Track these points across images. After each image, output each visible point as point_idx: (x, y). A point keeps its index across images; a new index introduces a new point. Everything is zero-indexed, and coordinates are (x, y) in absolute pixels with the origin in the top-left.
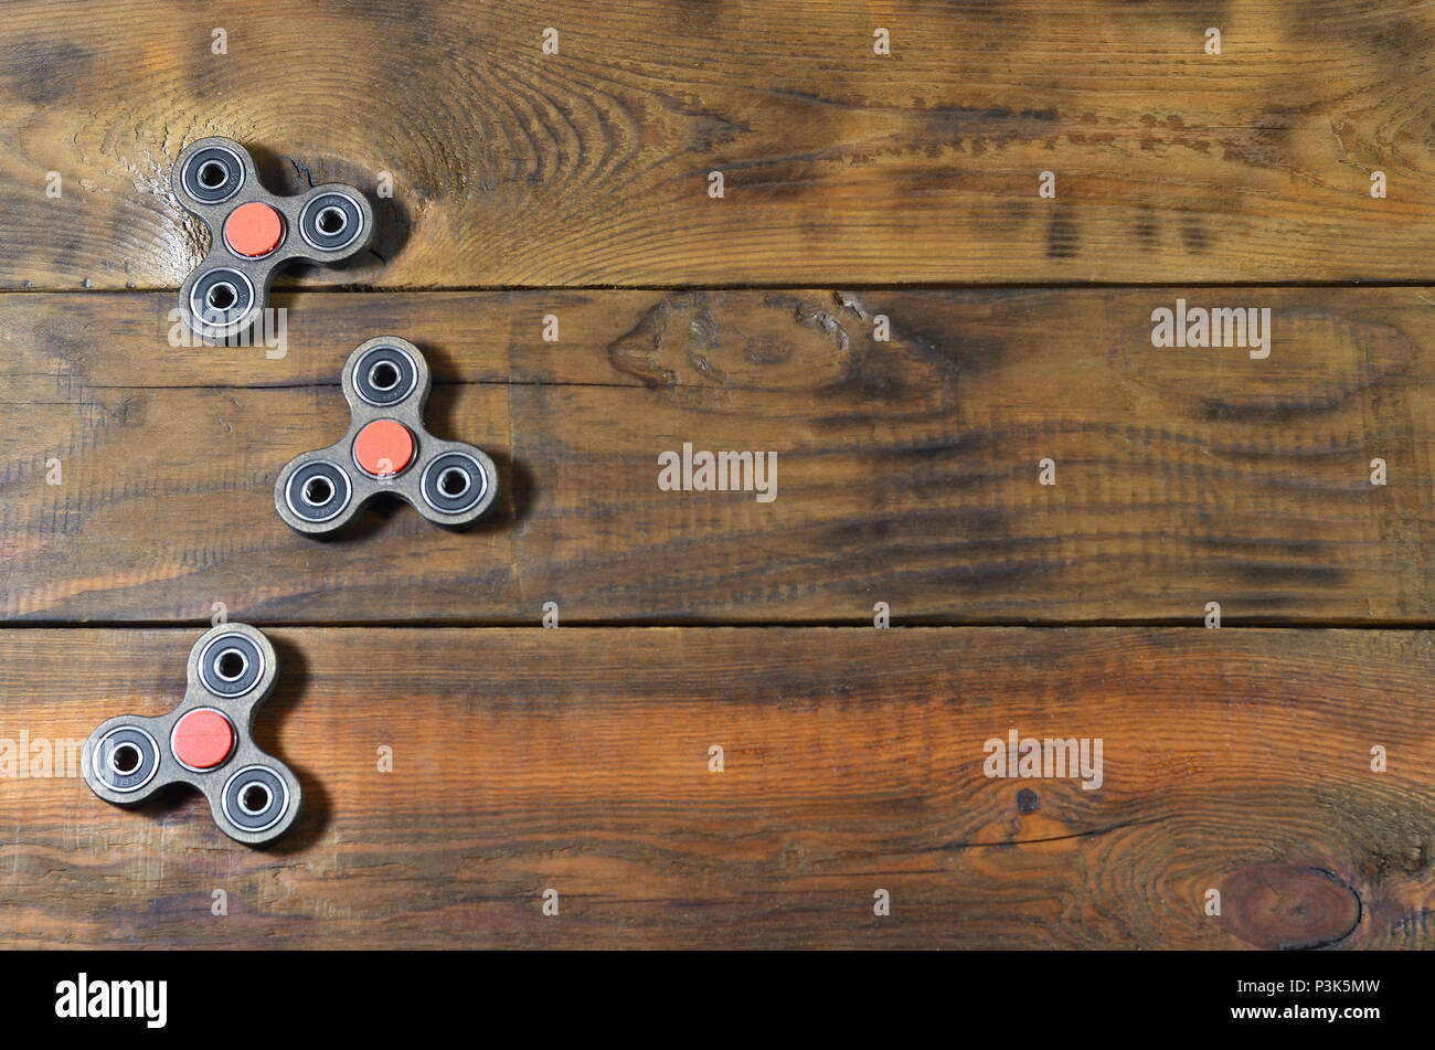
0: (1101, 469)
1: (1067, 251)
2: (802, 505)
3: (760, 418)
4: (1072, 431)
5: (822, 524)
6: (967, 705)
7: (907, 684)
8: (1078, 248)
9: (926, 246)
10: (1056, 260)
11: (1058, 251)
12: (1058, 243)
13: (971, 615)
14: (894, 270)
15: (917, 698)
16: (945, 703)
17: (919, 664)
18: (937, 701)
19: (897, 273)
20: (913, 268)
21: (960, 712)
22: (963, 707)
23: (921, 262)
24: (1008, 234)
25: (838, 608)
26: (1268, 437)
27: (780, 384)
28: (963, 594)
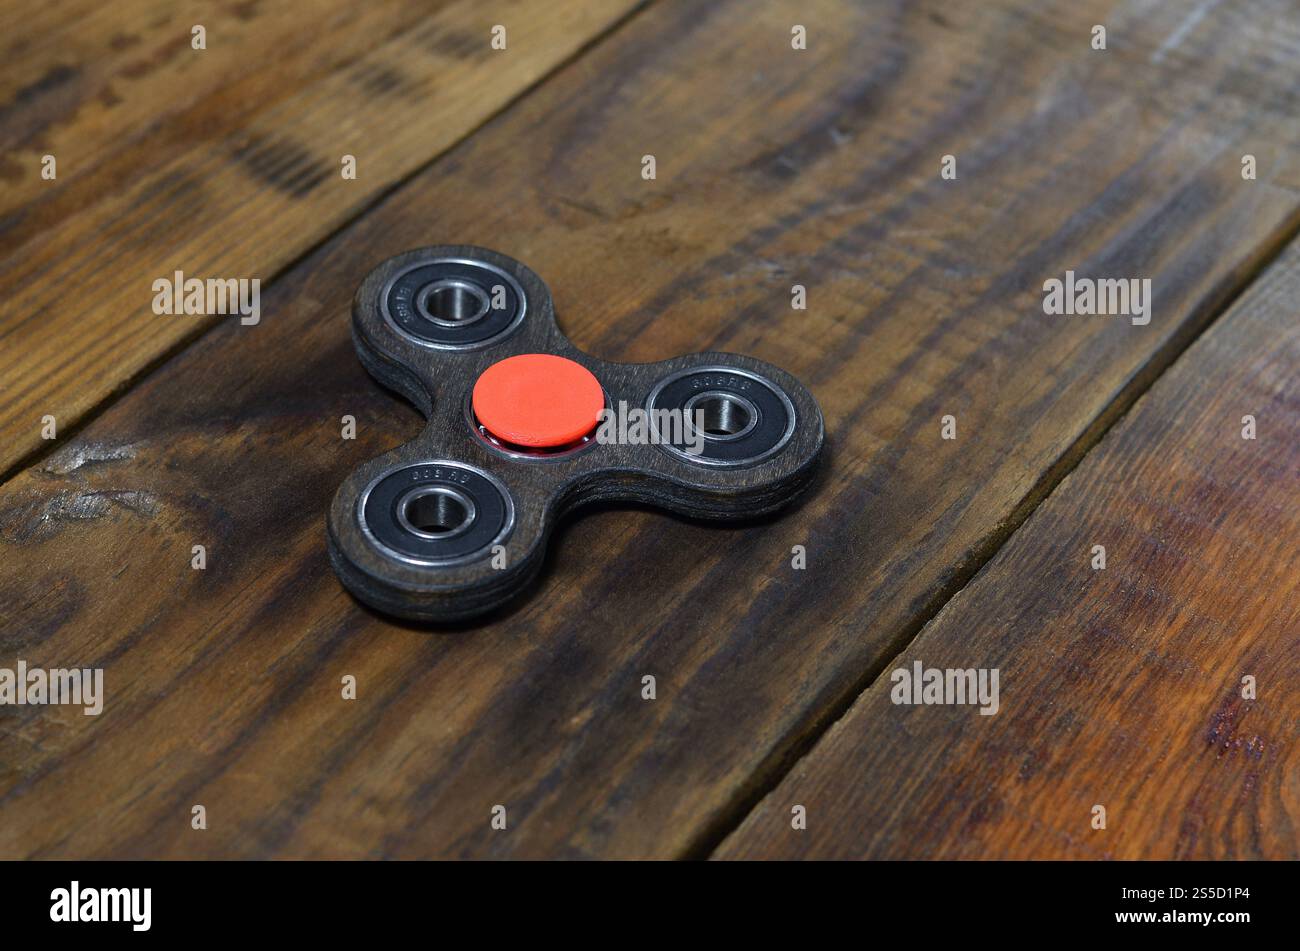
0: (749, 331)
1: (313, 175)
2: (403, 744)
3: (154, 702)
4: (645, 326)
5: (476, 733)
6: (1057, 753)
7: (937, 812)
8: (324, 160)
9: (99, 314)
10: (314, 193)
11: (302, 183)
12: (287, 176)
13: (875, 635)
14: (90, 373)
15: (978, 818)
16: (1025, 778)
17: (908, 771)
18: (1012, 792)
19: (99, 377)
20: (116, 353)
21: (1062, 767)
22: (1056, 757)
23: (118, 336)
24: (201, 218)
25: (679, 811)
26: (885, 137)
27: (119, 635)
28: (824, 619)
